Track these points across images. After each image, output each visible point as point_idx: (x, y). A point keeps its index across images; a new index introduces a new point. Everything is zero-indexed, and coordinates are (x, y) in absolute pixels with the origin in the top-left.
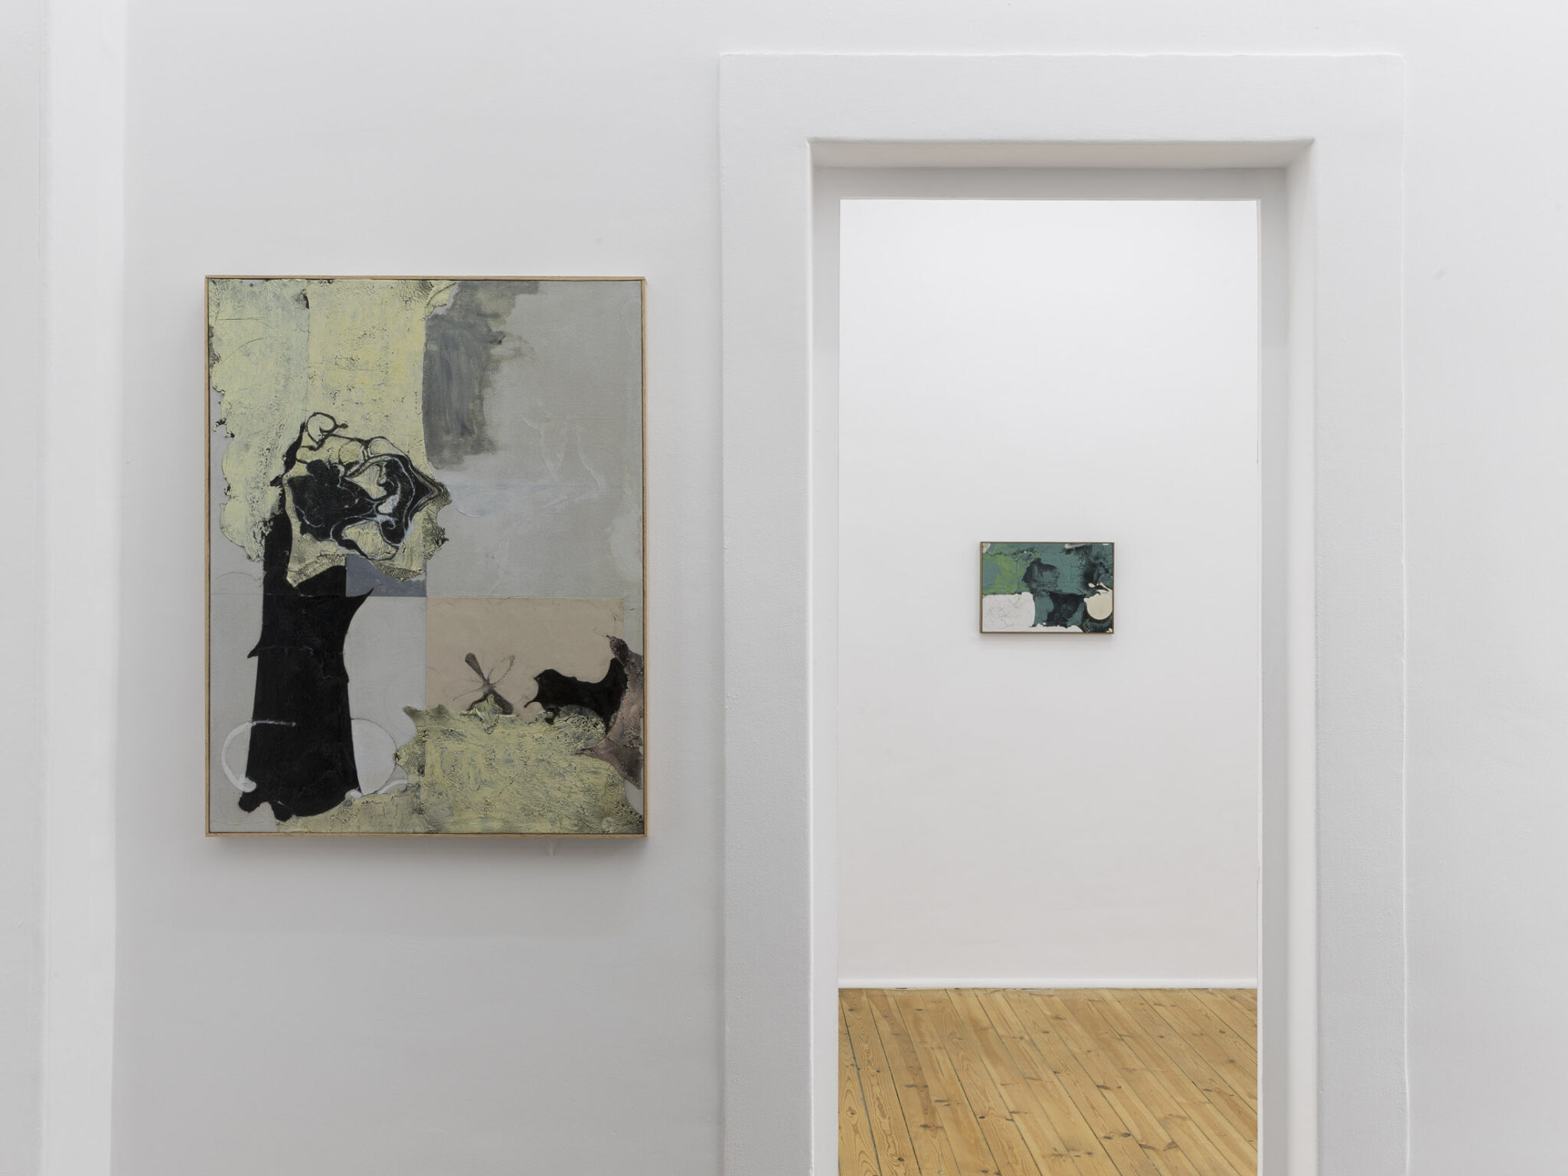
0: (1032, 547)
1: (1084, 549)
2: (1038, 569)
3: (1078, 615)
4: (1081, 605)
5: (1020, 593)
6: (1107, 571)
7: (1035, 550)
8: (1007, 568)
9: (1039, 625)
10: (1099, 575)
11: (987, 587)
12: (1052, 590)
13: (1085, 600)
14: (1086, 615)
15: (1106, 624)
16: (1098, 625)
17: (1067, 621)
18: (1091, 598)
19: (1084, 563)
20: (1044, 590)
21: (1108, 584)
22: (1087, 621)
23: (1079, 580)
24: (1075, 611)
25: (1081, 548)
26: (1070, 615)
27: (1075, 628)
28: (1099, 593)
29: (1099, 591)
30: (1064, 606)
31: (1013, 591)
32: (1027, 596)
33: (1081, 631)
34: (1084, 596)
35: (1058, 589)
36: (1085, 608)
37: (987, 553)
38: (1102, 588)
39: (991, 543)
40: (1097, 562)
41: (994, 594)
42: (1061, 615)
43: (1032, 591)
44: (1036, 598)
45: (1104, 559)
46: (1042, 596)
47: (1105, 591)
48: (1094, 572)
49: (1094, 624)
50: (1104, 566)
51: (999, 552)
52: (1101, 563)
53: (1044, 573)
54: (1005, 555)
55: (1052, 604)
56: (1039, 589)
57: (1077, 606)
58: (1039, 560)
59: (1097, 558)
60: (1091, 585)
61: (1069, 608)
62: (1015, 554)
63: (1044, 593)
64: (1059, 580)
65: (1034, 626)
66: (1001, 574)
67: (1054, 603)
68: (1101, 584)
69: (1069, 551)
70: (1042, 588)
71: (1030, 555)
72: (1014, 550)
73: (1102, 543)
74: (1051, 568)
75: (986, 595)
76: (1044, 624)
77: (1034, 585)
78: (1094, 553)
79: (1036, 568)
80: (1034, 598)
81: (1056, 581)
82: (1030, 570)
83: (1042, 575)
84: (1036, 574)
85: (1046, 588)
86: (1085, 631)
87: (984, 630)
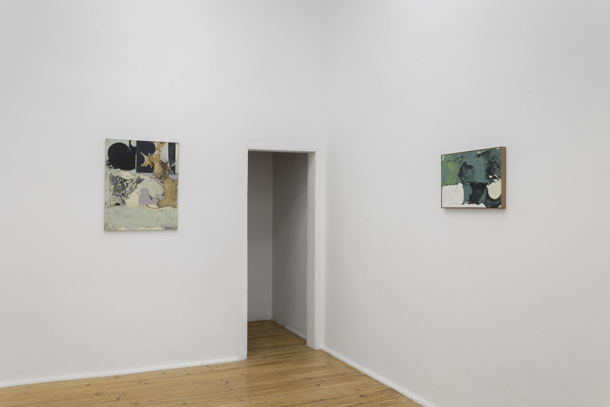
0: (462, 155)
1: (486, 153)
2: (465, 168)
3: (484, 197)
4: (485, 190)
5: (457, 184)
6: (498, 167)
7: (464, 157)
8: (452, 170)
9: (466, 203)
10: (494, 169)
11: (444, 182)
12: (471, 181)
13: (488, 186)
14: (488, 197)
15: (497, 203)
16: (494, 203)
17: (478, 200)
18: (490, 184)
19: (486, 163)
20: (468, 182)
21: (499, 175)
22: (489, 201)
23: (484, 173)
24: (482, 194)
25: (485, 152)
26: (480, 197)
27: (482, 205)
28: (494, 181)
29: (494, 180)
30: (477, 191)
31: (454, 183)
32: (460, 185)
33: (485, 207)
34: (487, 184)
35: (474, 180)
36: (487, 191)
37: (443, 161)
38: (495, 178)
39: (445, 155)
40: (493, 161)
41: (447, 185)
42: (475, 196)
43: (463, 183)
44: (464, 186)
45: (497, 158)
46: (467, 185)
47: (497, 180)
48: (491, 168)
49: (492, 202)
50: (497, 164)
51: (448, 160)
52: (495, 161)
53: (468, 171)
54: (451, 162)
55: (471, 190)
56: (466, 181)
57: (483, 191)
58: (465, 162)
59: (493, 158)
60: (490, 177)
61: (480, 192)
62: (455, 160)
63: (468, 183)
64: (474, 174)
65: (463, 204)
66: (449, 173)
67: (472, 189)
68: (496, 175)
69: (479, 156)
70: (467, 180)
71: (462, 160)
72: (454, 158)
73: (495, 148)
74: (471, 167)
75: (443, 186)
76: (468, 202)
77: (463, 179)
78: (492, 155)
79: (464, 168)
80: (463, 187)
81: (473, 175)
82: (461, 169)
83: (467, 172)
84: (464, 171)
85: (469, 180)
86: (487, 207)
87: (443, 207)
